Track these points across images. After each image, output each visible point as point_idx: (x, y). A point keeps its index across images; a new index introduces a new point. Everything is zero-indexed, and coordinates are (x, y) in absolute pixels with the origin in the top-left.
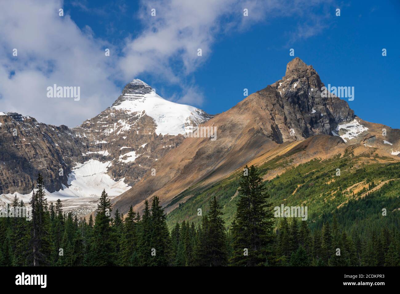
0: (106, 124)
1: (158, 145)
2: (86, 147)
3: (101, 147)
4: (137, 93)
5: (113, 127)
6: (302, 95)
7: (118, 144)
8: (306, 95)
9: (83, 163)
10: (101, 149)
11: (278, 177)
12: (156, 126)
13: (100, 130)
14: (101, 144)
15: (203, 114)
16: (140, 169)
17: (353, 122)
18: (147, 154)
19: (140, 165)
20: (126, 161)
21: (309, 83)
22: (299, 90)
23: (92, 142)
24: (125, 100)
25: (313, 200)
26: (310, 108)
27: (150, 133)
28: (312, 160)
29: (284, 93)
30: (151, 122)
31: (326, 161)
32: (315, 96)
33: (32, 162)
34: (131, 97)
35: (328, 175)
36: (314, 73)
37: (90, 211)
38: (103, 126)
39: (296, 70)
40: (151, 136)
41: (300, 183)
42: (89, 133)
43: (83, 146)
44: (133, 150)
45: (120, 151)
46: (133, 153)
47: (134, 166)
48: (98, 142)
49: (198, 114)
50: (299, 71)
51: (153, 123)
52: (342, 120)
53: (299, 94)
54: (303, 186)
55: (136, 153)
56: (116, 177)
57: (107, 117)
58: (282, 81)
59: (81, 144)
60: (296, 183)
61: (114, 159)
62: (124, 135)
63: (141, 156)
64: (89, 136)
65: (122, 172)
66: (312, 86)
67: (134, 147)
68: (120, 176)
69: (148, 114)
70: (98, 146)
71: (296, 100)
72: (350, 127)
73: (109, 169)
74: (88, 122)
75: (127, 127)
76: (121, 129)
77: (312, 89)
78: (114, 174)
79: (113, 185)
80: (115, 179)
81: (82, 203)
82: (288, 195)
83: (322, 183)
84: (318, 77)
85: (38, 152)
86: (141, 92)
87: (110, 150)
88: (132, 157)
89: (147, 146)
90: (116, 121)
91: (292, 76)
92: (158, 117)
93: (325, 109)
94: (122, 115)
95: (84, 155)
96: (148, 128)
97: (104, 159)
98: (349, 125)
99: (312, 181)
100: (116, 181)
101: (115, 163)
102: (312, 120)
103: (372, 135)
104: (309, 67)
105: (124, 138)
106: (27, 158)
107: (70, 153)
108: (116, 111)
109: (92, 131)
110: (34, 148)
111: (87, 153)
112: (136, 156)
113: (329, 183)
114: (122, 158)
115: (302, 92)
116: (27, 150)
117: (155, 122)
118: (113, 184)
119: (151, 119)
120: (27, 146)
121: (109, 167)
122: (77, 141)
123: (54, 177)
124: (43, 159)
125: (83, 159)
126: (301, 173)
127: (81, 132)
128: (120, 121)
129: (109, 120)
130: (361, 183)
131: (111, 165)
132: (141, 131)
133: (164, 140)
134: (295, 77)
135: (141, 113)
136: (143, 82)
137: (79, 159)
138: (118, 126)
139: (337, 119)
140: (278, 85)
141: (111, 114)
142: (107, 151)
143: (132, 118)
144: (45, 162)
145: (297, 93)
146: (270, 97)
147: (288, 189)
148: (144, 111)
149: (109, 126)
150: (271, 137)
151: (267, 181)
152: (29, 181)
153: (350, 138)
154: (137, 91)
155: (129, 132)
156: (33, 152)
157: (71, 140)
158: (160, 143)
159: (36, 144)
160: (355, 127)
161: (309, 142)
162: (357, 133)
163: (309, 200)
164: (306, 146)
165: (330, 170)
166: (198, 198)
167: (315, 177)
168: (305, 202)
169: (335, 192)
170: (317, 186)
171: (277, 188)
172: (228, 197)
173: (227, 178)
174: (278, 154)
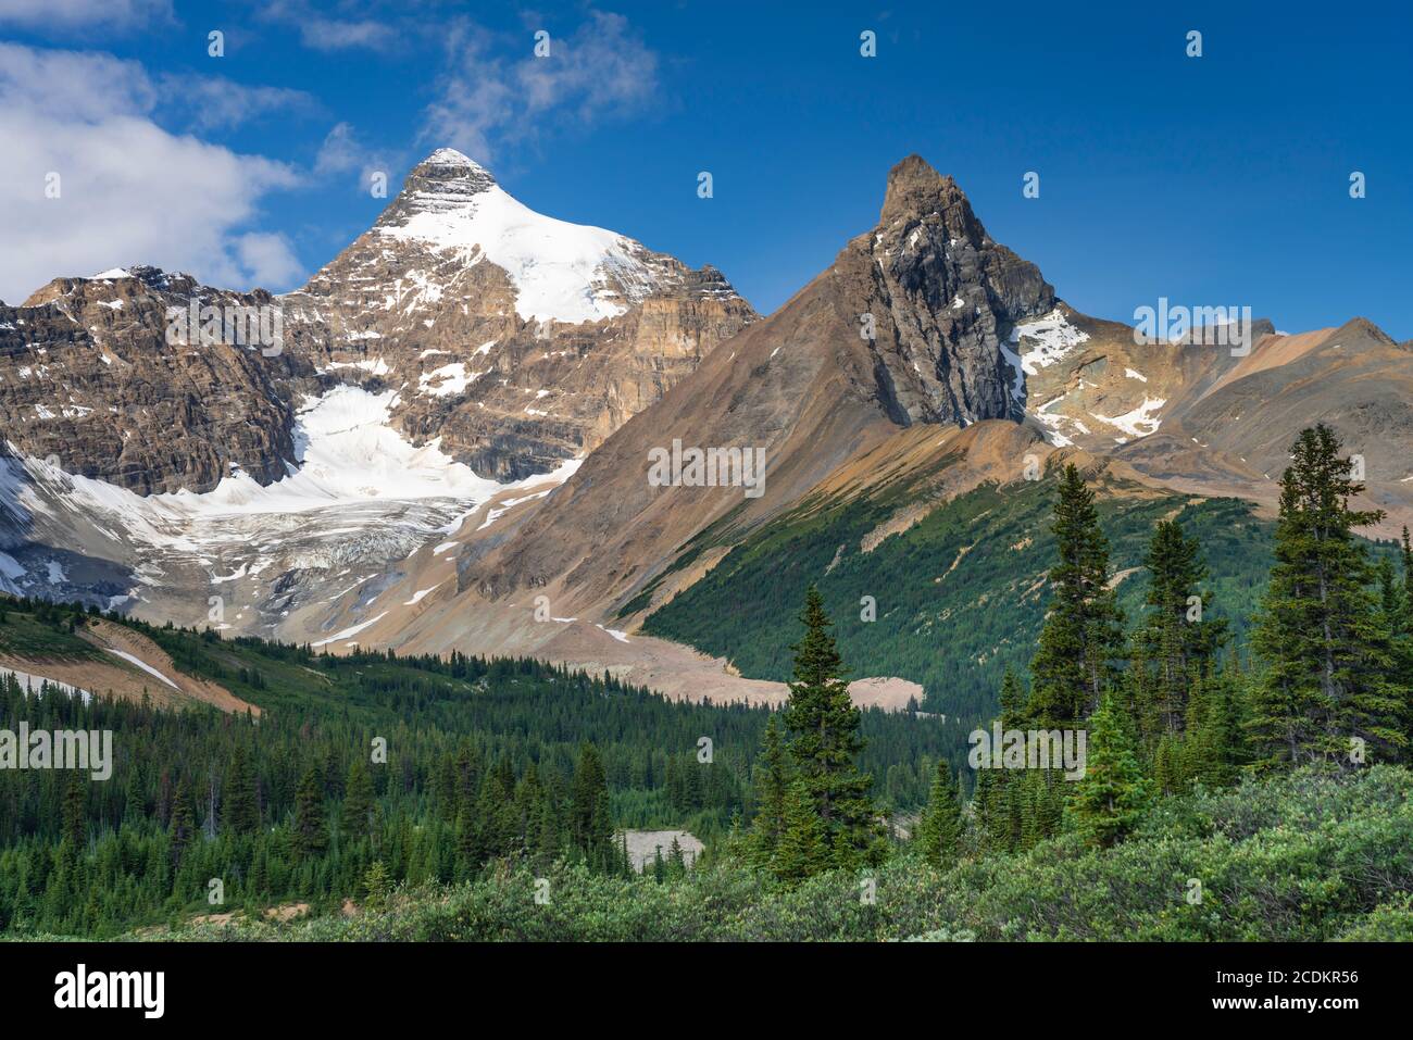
0: (373, 283)
1: (527, 348)
2: (324, 349)
3: (365, 350)
4: (452, 191)
5: (392, 292)
6: (932, 264)
7: (414, 341)
8: (939, 264)
9: (320, 396)
10: (366, 353)
11: (916, 526)
12: (517, 292)
13: (356, 299)
14: (365, 340)
15: (637, 252)
16: (484, 416)
17: (1051, 317)
18: (497, 372)
19: (481, 405)
20: (441, 392)
21: (944, 226)
22: (923, 251)
23: (338, 335)
24: (419, 212)
25: (1000, 595)
26: (949, 294)
27: (501, 313)
28: (980, 485)
29: (889, 263)
30: (502, 280)
31: (1011, 489)
32: (962, 261)
33: (208, 405)
34: (436, 202)
35: (1016, 529)
36: (958, 197)
37: (393, 542)
38: (366, 289)
39: (915, 194)
40: (506, 321)
41: (964, 543)
42: (327, 309)
43: (317, 346)
44: (456, 359)
45: (422, 362)
46: (456, 369)
47: (465, 406)
48: (355, 335)
49: (625, 253)
50: (922, 196)
51: (508, 283)
52: (1025, 313)
53: (925, 261)
54: (971, 552)
55: (465, 369)
56: (417, 436)
57: (374, 262)
58: (882, 230)
59: (310, 340)
60: (957, 543)
61: (405, 385)
62: (425, 316)
63: (483, 377)
64: (329, 318)
65: (432, 421)
66: (952, 232)
67: (459, 352)
68: (426, 432)
69: (492, 258)
70: (357, 348)
71: (917, 278)
72: (1044, 331)
73: (395, 412)
74: (322, 278)
75: (433, 293)
76: (415, 298)
77: (953, 242)
78: (409, 427)
79: (411, 459)
80: (412, 440)
81: (366, 521)
82: (943, 568)
83: (1007, 547)
84: (966, 204)
85: (218, 375)
86: (463, 188)
87: (390, 358)
88: (455, 380)
89: (495, 349)
90: (401, 273)
91: (907, 215)
92: (520, 264)
93: (985, 293)
94: (412, 256)
95: (320, 371)
96: (494, 298)
97: (376, 385)
98: (1042, 324)
99: (988, 541)
100: (417, 445)
101: (408, 394)
102: (954, 326)
103: (1098, 355)
104: (943, 182)
105: (429, 323)
106: (196, 396)
107: (284, 369)
108: (398, 244)
109: (337, 303)
110: (210, 366)
111: (328, 368)
112: (466, 377)
113: (1020, 546)
114: (429, 383)
115: (931, 257)
116: (191, 372)
117: (514, 281)
118: (411, 455)
119: (502, 272)
120: (191, 359)
121: (394, 405)
122: (300, 333)
123: (267, 444)
124: (232, 396)
125: (321, 383)
126: (962, 517)
127: (308, 308)
128: (411, 274)
129: (381, 271)
131: (397, 401)
132: (475, 304)
133: (545, 337)
134: (913, 214)
135: (469, 253)
136: (465, 158)
137: (309, 384)
138: (407, 290)
139: (1012, 312)
140: (874, 241)
141: (386, 253)
142: (382, 360)
143: (447, 266)
144: (240, 404)
145: (919, 260)
146: (860, 281)
147: (941, 557)
148: (477, 245)
149: (382, 288)
150: (876, 401)
151: (896, 534)
152: (209, 458)
153: (1044, 364)
154: (450, 185)
155: (439, 308)
156: (208, 377)
158: (532, 345)
160: (1056, 333)
161: (971, 439)
162: (1062, 349)
163: (992, 594)
164: (966, 450)
165: (1020, 514)
166: (747, 558)
167: (992, 530)
168: (984, 598)
169: (1040, 584)
170: (998, 553)
171: (918, 553)
172: (820, 567)
173: (795, 511)
174: (904, 459)
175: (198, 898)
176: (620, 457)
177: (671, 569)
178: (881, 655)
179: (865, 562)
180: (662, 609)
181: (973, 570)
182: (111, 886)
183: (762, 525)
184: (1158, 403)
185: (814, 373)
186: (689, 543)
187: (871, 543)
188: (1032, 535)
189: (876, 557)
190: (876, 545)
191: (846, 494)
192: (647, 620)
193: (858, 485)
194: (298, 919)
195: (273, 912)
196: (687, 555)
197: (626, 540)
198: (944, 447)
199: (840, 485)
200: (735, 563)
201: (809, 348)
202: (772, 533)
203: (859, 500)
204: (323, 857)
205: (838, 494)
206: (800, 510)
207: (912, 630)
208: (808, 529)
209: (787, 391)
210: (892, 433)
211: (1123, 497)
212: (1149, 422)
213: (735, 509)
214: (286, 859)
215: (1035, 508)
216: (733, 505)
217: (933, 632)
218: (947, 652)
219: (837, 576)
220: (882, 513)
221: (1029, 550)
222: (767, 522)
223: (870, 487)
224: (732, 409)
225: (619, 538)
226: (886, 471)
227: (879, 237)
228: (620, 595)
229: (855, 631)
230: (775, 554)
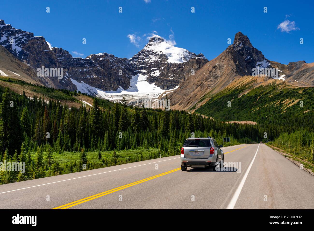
0: (144, 57)
2: (136, 68)
3: (142, 68)
5: (147, 59)
7: (150, 67)
9: (134, 76)
11: (248, 93)
12: (168, 58)
13: (141, 60)
16: (162, 79)
17: (264, 61)
18: (164, 72)
19: (162, 77)
20: (155, 75)
22: (242, 48)
23: (138, 66)
24: (152, 45)
25: (270, 105)
28: (260, 86)
30: (165, 57)
31: (266, 86)
32: (248, 50)
34: (154, 44)
35: (269, 93)
40: (166, 63)
41: (259, 96)
43: (134, 68)
44: (157, 70)
45: (152, 70)
47: (159, 77)
48: (141, 66)
49: (186, 52)
52: (259, 60)
54: (260, 97)
55: (159, 71)
57: (144, 54)
59: (133, 66)
60: (257, 96)
61: (149, 74)
63: (162, 73)
64: (136, 63)
65: (153, 80)
67: (158, 68)
68: (152, 82)
69: (164, 53)
72: (263, 63)
74: (135, 56)
75: (154, 59)
76: (151, 60)
77: (247, 47)
78: (149, 81)
82: (255, 101)
83: (268, 97)
86: (159, 42)
88: (157, 73)
89: (164, 68)
90: (148, 56)
92: (169, 54)
94: (151, 53)
96: (164, 60)
97: (144, 74)
98: (262, 62)
99: (264, 96)
100: (151, 84)
101: (150, 75)
102: (248, 61)
105: (153, 64)
107: (129, 71)
108: (148, 51)
109: (137, 60)
111: (136, 71)
112: (159, 73)
113: (270, 97)
114: (153, 74)
115: (244, 49)
118: (150, 86)
119: (165, 55)
121: (147, 77)
122: (131, 65)
125: (135, 73)
126: (257, 91)
127: (133, 61)
128: (150, 56)
130: (288, 99)
131: (148, 77)
133: (173, 66)
134: (240, 41)
135: (160, 52)
136: (159, 36)
137: (133, 74)
138: (149, 58)
139: (256, 60)
141: (146, 52)
142: (145, 70)
143: (156, 54)
147: (255, 99)
151: (244, 94)
152: (116, 85)
154: (157, 41)
155: (155, 61)
157: (129, 65)
158: (171, 67)
160: (265, 63)
161: (257, 78)
162: (266, 66)
163: (268, 105)
164: (256, 80)
165: (269, 91)
166: (214, 99)
167: (264, 93)
168: (266, 105)
169: (279, 103)
170: (266, 98)
171: (250, 98)
173: (223, 91)
174: (244, 82)
176: (188, 83)
177: (199, 102)
178: (245, 117)
179: (239, 100)
180: (198, 109)
181: (261, 101)
184: (284, 76)
185: (225, 68)
186: (202, 97)
187: (240, 96)
188: (273, 94)
189: (241, 99)
190: (241, 97)
191: (232, 88)
192: (195, 111)
193: (235, 87)
196: (202, 99)
197: (190, 97)
198: (252, 79)
199: (231, 87)
200: (212, 100)
201: (223, 63)
202: (219, 95)
203: (236, 89)
205: (231, 88)
206: (224, 91)
207: (251, 112)
208: (226, 94)
209: (219, 71)
210: (240, 78)
211: (289, 88)
212: (283, 79)
213: (211, 91)
215: (272, 90)
216: (210, 91)
217: (256, 112)
218: (260, 116)
219: (233, 102)
220: (241, 91)
221: (273, 97)
222: (217, 93)
223: (238, 87)
224: (209, 74)
225: (189, 97)
226: (240, 84)
227: (234, 45)
228: (189, 106)
229: (238, 112)
230: (220, 99)
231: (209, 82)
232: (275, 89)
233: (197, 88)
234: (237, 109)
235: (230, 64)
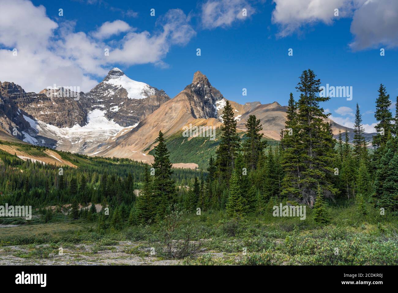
0: (102, 91)
1: (129, 104)
3: (100, 103)
5: (106, 93)
7: (109, 102)
8: (203, 90)
9: (92, 111)
12: (128, 93)
13: (99, 94)
15: (149, 87)
16: (121, 115)
17: (222, 100)
18: (124, 108)
19: (121, 113)
20: (114, 111)
22: (200, 88)
23: (95, 100)
24: (111, 79)
25: (212, 149)
26: (204, 96)
29: (194, 90)
32: (207, 90)
33: (72, 112)
34: (114, 77)
36: (206, 79)
37: (104, 137)
39: (198, 78)
40: (126, 98)
43: (92, 102)
44: (116, 105)
45: (110, 105)
46: (117, 107)
47: (118, 113)
48: (99, 100)
49: (147, 87)
50: (200, 78)
52: (218, 99)
54: (207, 141)
57: (102, 87)
59: (91, 101)
60: (205, 139)
61: (107, 109)
62: (111, 97)
63: (121, 108)
64: (94, 97)
65: (112, 116)
66: (205, 85)
68: (111, 118)
69: (123, 87)
71: (199, 93)
73: (105, 114)
74: (93, 90)
75: (113, 93)
76: (110, 94)
77: (205, 87)
78: (108, 117)
80: (108, 119)
81: (99, 133)
82: (202, 144)
84: (208, 80)
85: (74, 107)
86: (119, 75)
87: (105, 105)
88: (116, 109)
89: (124, 103)
90: (107, 90)
92: (128, 89)
93: (210, 96)
94: (109, 86)
95: (92, 107)
96: (124, 94)
97: (102, 109)
98: (220, 102)
101: (108, 111)
102: (205, 101)
104: (204, 76)
105: (112, 99)
106: (70, 110)
107: (86, 106)
108: (107, 84)
109: (95, 94)
110: (72, 105)
111: (94, 106)
114: (112, 109)
115: (201, 89)
117: (127, 91)
118: (108, 122)
119: (125, 90)
120: (69, 104)
122: (89, 100)
123: (82, 119)
124: (76, 111)
125: (92, 109)
127: (90, 95)
128: (109, 90)
129: (104, 89)
131: (106, 112)
132: (120, 95)
133: (133, 101)
134: (198, 81)
135: (119, 86)
136: (119, 69)
137: (90, 109)
138: (108, 93)
139: (215, 99)
141: (104, 86)
142: (103, 105)
143: (115, 89)
144: (78, 112)
145: (199, 89)
147: (202, 142)
148: (121, 85)
149: (104, 92)
150: (191, 114)
152: (72, 122)
153: (221, 108)
154: (116, 74)
155: (114, 96)
156: (72, 107)
157: (86, 100)
158: (130, 103)
159: (72, 103)
160: (223, 103)
161: (207, 121)
162: (224, 106)
164: (207, 123)
169: (219, 147)
170: (212, 141)
171: (198, 141)
172: (180, 143)
173: (176, 133)
174: (196, 124)
175: (50, 202)
177: (154, 143)
178: (191, 159)
179: (188, 142)
180: (152, 150)
181: (207, 144)
182: (33, 200)
183: (170, 136)
184: (240, 116)
185: (180, 109)
186: (157, 138)
187: (189, 139)
188: (218, 138)
189: (190, 142)
192: (149, 152)
194: (69, 207)
195: (64, 205)
198: (203, 122)
201: (179, 104)
202: (172, 137)
204: (75, 195)
207: (196, 154)
208: (178, 137)
209: (175, 112)
210: (193, 120)
212: (238, 119)
213: (166, 133)
214: (68, 195)
215: (218, 133)
217: (200, 155)
218: (202, 159)
219: (183, 145)
221: (217, 141)
224: (165, 115)
225: (145, 137)
227: (192, 85)
228: (145, 147)
229: (186, 155)
230: (172, 141)
231: (164, 123)
232: (221, 132)
233: (153, 128)
234: (186, 151)
235: (185, 105)
